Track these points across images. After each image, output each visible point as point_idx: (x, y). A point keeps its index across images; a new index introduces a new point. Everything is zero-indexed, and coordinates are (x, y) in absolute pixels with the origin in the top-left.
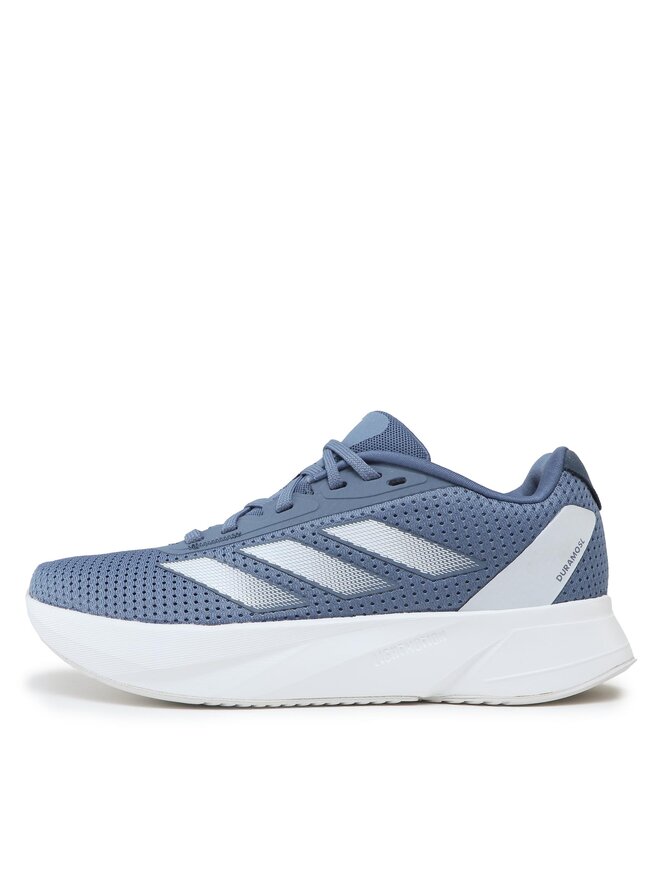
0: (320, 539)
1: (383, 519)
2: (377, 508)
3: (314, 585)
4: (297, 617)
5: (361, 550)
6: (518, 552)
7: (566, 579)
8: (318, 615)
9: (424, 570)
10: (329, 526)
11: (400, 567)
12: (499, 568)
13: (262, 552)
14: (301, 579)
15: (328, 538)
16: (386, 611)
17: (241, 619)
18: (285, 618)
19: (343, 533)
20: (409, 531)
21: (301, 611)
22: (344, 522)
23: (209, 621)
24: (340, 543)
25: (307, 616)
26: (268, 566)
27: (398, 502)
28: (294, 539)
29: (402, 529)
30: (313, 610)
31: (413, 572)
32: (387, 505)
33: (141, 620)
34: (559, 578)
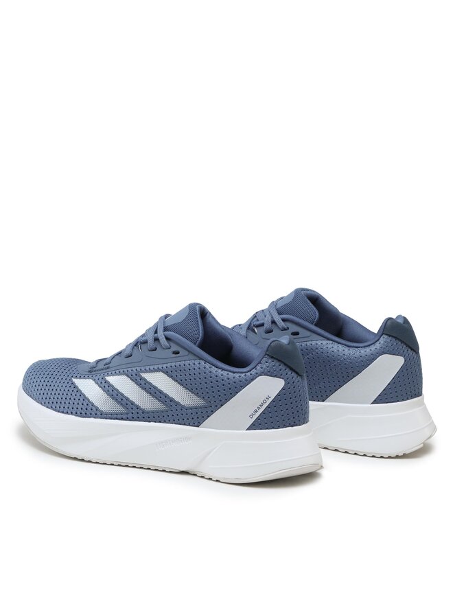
0: (138, 379)
1: (166, 373)
2: (164, 366)
3: (132, 403)
4: (122, 419)
5: (155, 388)
6: (227, 400)
7: (255, 417)
8: (133, 419)
9: (182, 403)
10: (143, 372)
11: (172, 400)
12: (217, 407)
13: (112, 380)
14: (127, 399)
15: (142, 379)
16: (165, 422)
17: (96, 416)
18: (117, 419)
19: (149, 377)
20: (177, 381)
21: (124, 416)
22: (150, 371)
23: (81, 415)
24: (147, 382)
25: (127, 419)
26: (114, 389)
27: (173, 364)
28: (128, 376)
29: (174, 379)
30: (130, 416)
31: (177, 404)
32: (169, 365)
33: (53, 410)
34: (251, 416)
